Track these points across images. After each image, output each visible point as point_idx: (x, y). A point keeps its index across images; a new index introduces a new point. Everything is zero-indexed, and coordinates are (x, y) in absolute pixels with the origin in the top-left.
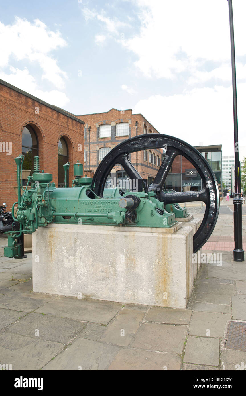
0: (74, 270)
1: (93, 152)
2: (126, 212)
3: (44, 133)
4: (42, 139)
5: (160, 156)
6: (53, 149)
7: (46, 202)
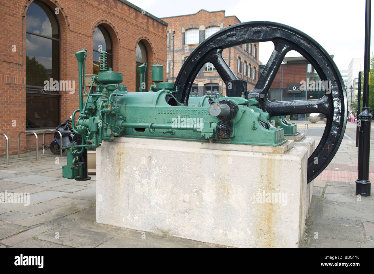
0: (148, 198)
1: (177, 61)
2: (219, 124)
3: (119, 35)
4: (117, 42)
5: (256, 68)
6: (130, 55)
7: (113, 108)
